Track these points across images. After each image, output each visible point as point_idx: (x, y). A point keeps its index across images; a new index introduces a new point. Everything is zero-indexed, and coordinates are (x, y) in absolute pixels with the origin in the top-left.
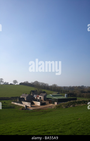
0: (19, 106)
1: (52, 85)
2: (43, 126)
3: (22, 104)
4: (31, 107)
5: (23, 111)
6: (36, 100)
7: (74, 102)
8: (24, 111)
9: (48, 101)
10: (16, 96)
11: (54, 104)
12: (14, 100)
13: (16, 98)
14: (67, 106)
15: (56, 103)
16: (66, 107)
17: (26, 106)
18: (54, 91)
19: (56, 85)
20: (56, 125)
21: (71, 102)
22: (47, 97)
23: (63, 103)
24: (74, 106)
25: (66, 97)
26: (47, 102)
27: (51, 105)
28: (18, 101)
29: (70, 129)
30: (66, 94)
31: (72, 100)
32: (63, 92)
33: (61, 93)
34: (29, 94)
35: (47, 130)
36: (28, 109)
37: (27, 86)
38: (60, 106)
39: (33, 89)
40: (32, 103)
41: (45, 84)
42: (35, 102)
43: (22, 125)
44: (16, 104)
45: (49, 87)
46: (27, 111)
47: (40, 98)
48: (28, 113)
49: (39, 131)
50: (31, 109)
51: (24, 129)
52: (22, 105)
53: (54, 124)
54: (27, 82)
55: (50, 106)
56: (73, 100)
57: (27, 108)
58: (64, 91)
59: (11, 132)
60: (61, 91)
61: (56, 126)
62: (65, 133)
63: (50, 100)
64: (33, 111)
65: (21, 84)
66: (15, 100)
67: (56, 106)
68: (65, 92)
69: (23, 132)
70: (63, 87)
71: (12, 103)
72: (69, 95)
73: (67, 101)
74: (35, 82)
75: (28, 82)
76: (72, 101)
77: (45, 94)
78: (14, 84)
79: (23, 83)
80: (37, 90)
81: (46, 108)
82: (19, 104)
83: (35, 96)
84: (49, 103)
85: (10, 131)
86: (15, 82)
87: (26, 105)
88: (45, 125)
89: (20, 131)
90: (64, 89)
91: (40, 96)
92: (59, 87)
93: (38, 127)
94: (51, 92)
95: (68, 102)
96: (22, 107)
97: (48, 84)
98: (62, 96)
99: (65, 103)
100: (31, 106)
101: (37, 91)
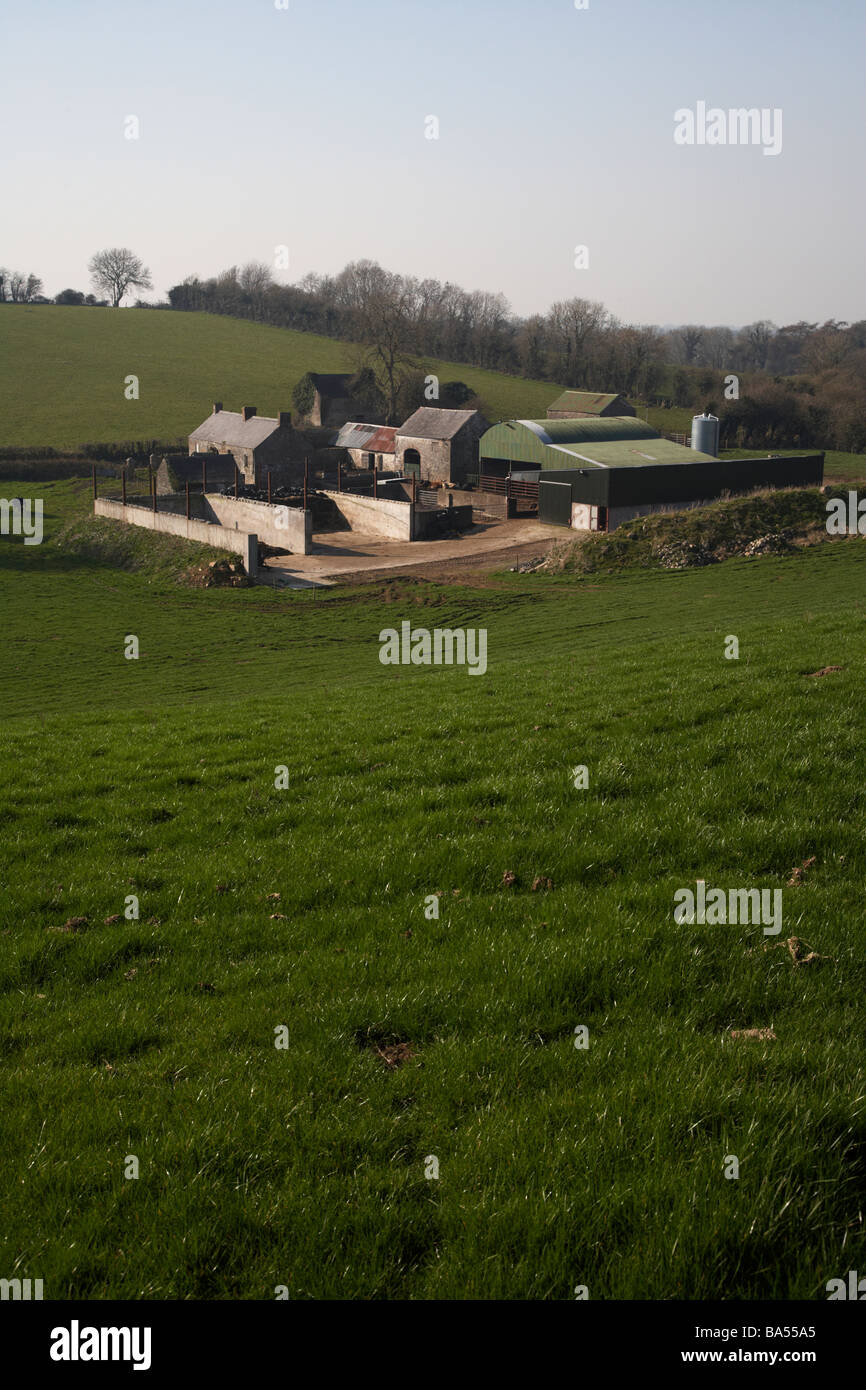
0: (178, 543)
1: (545, 312)
2: (436, 736)
3: (214, 520)
4: (312, 560)
5: (225, 591)
6: (367, 483)
7: (783, 507)
8: (235, 593)
9: (500, 490)
10: (145, 436)
11: (565, 519)
12: (117, 485)
13: (142, 456)
14: (712, 547)
15: (584, 517)
16: (700, 558)
17: (260, 550)
18: (571, 385)
19: (598, 310)
20: (574, 727)
21: (759, 505)
22: (493, 445)
23: (667, 512)
24: (783, 547)
25: (704, 448)
26: (487, 504)
27: (534, 531)
28: (164, 488)
29: (716, 761)
30: (710, 410)
31: (763, 485)
32: (668, 391)
33: (653, 401)
34: (285, 419)
35: (477, 773)
36: (282, 579)
37: (263, 318)
38: (625, 547)
39: (332, 357)
40: (324, 518)
41: (469, 303)
42: (348, 504)
43: (214, 730)
44: (141, 518)
45: (513, 330)
46: (265, 593)
47: (412, 456)
48: (284, 622)
49: (388, 787)
50: (316, 571)
51: (233, 768)
52: (216, 537)
53: (554, 719)
54: (256, 277)
55: (520, 547)
56: (779, 486)
57: (270, 562)
58: (681, 378)
59: (102, 791)
60: (655, 378)
61: (571, 734)
62: (661, 796)
63: (517, 476)
64: (334, 597)
65: (185, 297)
66: (127, 476)
67: (588, 546)
68: (695, 391)
69: (222, 793)
70: (675, 333)
71: (103, 509)
72: (741, 430)
73: (711, 495)
74: (346, 276)
75: (262, 275)
76: (765, 494)
77: (464, 415)
78: (105, 295)
79: (212, 285)
80: (377, 366)
81: (476, 572)
82: (178, 526)
83: (352, 437)
84: (514, 514)
85: (95, 782)
86: (118, 269)
87: (253, 538)
88: (453, 732)
89: (191, 782)
90: (690, 354)
91: (404, 441)
92: (630, 332)
93: (379, 749)
94: (539, 389)
95: (725, 502)
96: (209, 550)
97: (498, 303)
98: (662, 443)
99: (693, 512)
100: (312, 549)
101: (368, 375)
